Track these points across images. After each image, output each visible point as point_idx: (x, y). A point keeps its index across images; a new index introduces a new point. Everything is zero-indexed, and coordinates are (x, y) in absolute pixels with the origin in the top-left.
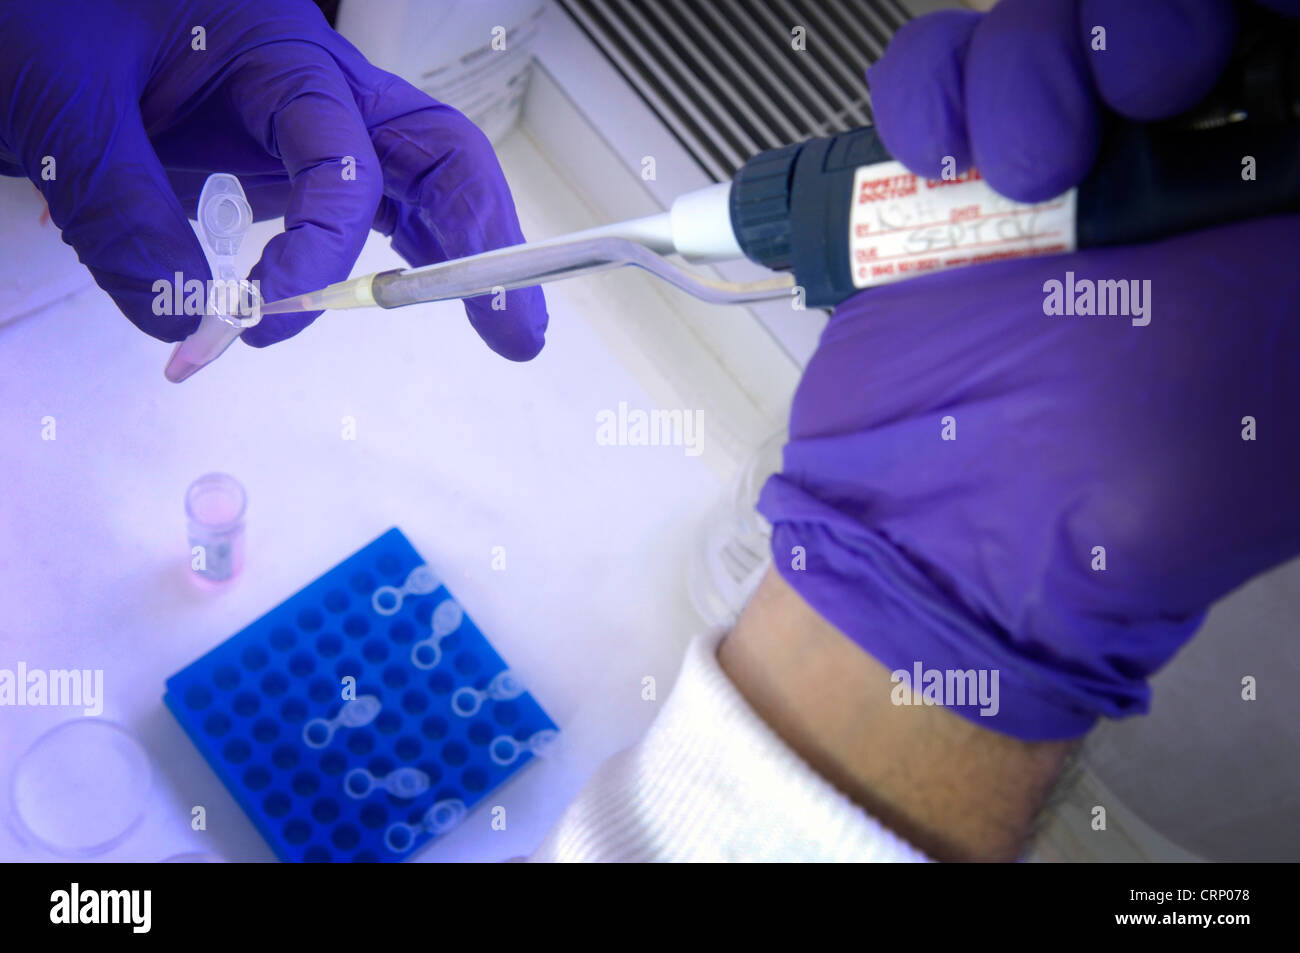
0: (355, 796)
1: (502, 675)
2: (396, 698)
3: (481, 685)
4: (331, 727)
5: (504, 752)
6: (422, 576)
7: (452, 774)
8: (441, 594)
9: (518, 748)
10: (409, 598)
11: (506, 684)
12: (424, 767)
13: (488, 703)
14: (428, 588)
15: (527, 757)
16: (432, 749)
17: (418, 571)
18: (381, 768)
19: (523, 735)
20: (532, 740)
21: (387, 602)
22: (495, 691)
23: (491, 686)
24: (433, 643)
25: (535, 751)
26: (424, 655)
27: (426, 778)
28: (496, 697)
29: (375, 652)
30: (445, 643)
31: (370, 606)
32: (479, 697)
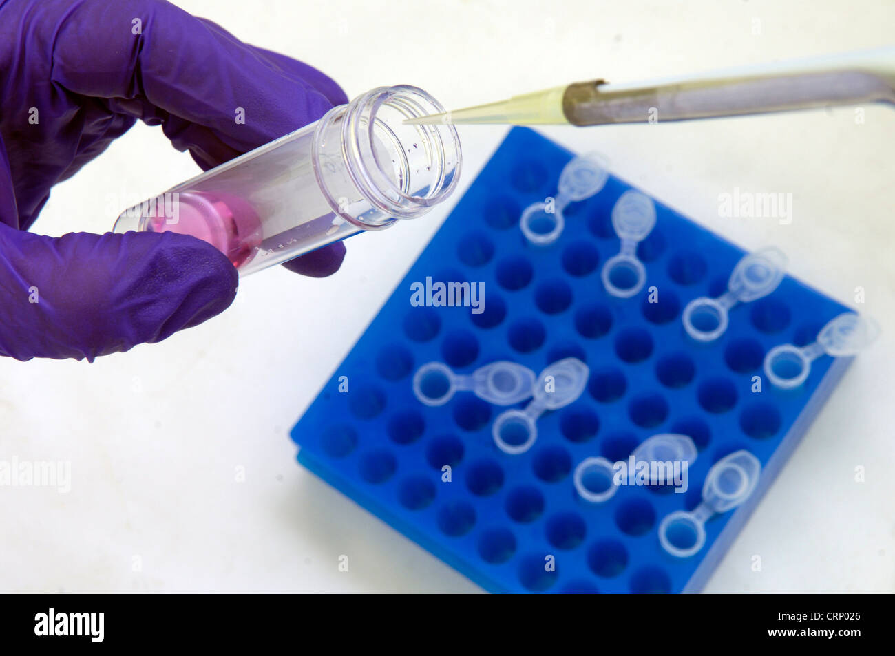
0: (598, 498)
1: (742, 267)
2: (604, 350)
3: (718, 290)
4: (529, 417)
5: (788, 369)
6: (578, 173)
7: (725, 424)
8: (614, 189)
9: (806, 356)
10: (571, 210)
11: (752, 275)
12: (680, 429)
13: (737, 309)
14: (594, 187)
15: (824, 364)
16: (683, 401)
17: (569, 170)
18: (620, 450)
19: (805, 337)
20: (822, 338)
21: (544, 224)
22: (743, 288)
23: (733, 286)
24: (627, 256)
25: (832, 351)
26: (624, 278)
27: (688, 441)
28: (746, 298)
29: (553, 301)
30: (643, 251)
31: (524, 240)
32: (721, 306)
